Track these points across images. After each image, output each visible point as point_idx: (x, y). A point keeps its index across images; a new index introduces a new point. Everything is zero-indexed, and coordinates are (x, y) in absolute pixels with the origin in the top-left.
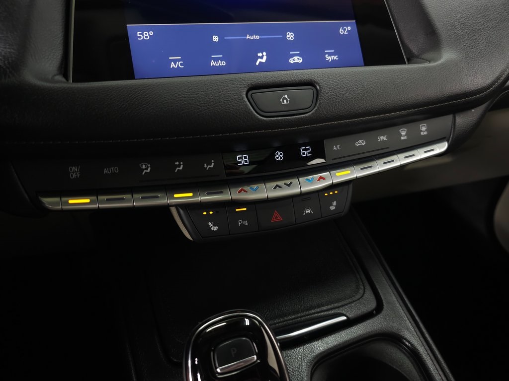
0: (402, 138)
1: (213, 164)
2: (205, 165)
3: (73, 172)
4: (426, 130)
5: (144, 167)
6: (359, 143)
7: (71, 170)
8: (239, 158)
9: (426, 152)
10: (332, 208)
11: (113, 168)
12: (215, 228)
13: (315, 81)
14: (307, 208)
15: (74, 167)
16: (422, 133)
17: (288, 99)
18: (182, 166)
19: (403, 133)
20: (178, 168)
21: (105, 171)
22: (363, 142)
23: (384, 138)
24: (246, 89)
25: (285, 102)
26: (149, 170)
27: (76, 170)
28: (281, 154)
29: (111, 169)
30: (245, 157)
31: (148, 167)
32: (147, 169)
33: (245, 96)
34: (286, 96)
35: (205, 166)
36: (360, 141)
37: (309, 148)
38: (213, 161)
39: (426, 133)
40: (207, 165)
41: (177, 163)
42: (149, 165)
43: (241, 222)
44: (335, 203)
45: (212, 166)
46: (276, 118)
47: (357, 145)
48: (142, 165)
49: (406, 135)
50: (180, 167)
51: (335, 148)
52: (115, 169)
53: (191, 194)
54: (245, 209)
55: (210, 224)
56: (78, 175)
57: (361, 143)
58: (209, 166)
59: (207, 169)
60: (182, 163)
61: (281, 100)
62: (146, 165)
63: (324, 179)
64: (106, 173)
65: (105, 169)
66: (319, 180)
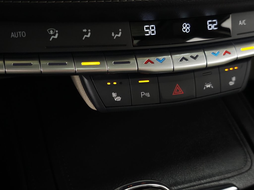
1: (120, 33)
2: (113, 33)
5: (52, 32)
8: (147, 28)
10: (231, 83)
11: (20, 32)
12: (118, 99)
14: (208, 83)
18: (89, 34)
20: (85, 36)
21: (13, 35)
26: (56, 37)
29: (19, 33)
30: (153, 28)
31: (56, 33)
32: (54, 35)
35: (113, 35)
37: (215, 22)
38: (120, 30)
40: (115, 34)
41: (85, 30)
42: (57, 31)
43: (143, 94)
44: (234, 79)
45: (119, 35)
48: (49, 31)
50: (87, 35)
51: (240, 23)
52: (22, 34)
53: (98, 63)
54: (148, 81)
55: (114, 95)
58: (116, 35)
59: (115, 38)
60: (89, 31)
62: (53, 31)
63: (229, 53)
64: (13, 37)
65: (12, 33)
66: (224, 54)
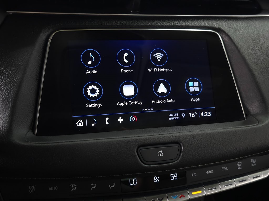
0: (239, 168)
1: (114, 185)
2: (109, 185)
3: (31, 189)
4: (255, 163)
5: (73, 186)
6: (209, 172)
7: (30, 188)
8: (131, 181)
9: (253, 178)
11: (54, 187)
13: (180, 141)
15: (32, 186)
16: (252, 165)
17: (162, 153)
18: (95, 186)
19: (239, 165)
20: (93, 188)
21: (50, 189)
22: (211, 171)
23: (226, 168)
24: (137, 147)
25: (160, 155)
26: (75, 189)
27: (33, 188)
28: (158, 178)
29: (54, 188)
30: (135, 180)
31: (75, 187)
32: (74, 188)
33: (136, 152)
34: (161, 151)
35: (109, 186)
36: (210, 171)
37: (176, 175)
38: (114, 183)
39: (255, 165)
40: (111, 186)
41: (92, 184)
42: (76, 186)
45: (113, 186)
46: (154, 165)
47: (207, 173)
48: (71, 185)
49: (241, 166)
51: (193, 175)
52: (56, 188)
56: (34, 191)
57: (210, 172)
58: (112, 186)
59: (110, 188)
61: (158, 154)
62: (74, 185)
63: (184, 196)
64: (50, 190)
65: (50, 188)
66: (180, 197)
